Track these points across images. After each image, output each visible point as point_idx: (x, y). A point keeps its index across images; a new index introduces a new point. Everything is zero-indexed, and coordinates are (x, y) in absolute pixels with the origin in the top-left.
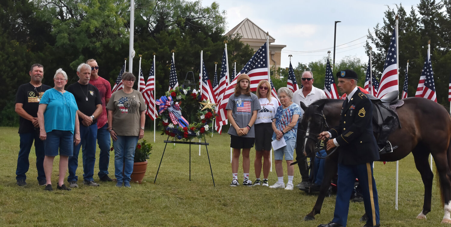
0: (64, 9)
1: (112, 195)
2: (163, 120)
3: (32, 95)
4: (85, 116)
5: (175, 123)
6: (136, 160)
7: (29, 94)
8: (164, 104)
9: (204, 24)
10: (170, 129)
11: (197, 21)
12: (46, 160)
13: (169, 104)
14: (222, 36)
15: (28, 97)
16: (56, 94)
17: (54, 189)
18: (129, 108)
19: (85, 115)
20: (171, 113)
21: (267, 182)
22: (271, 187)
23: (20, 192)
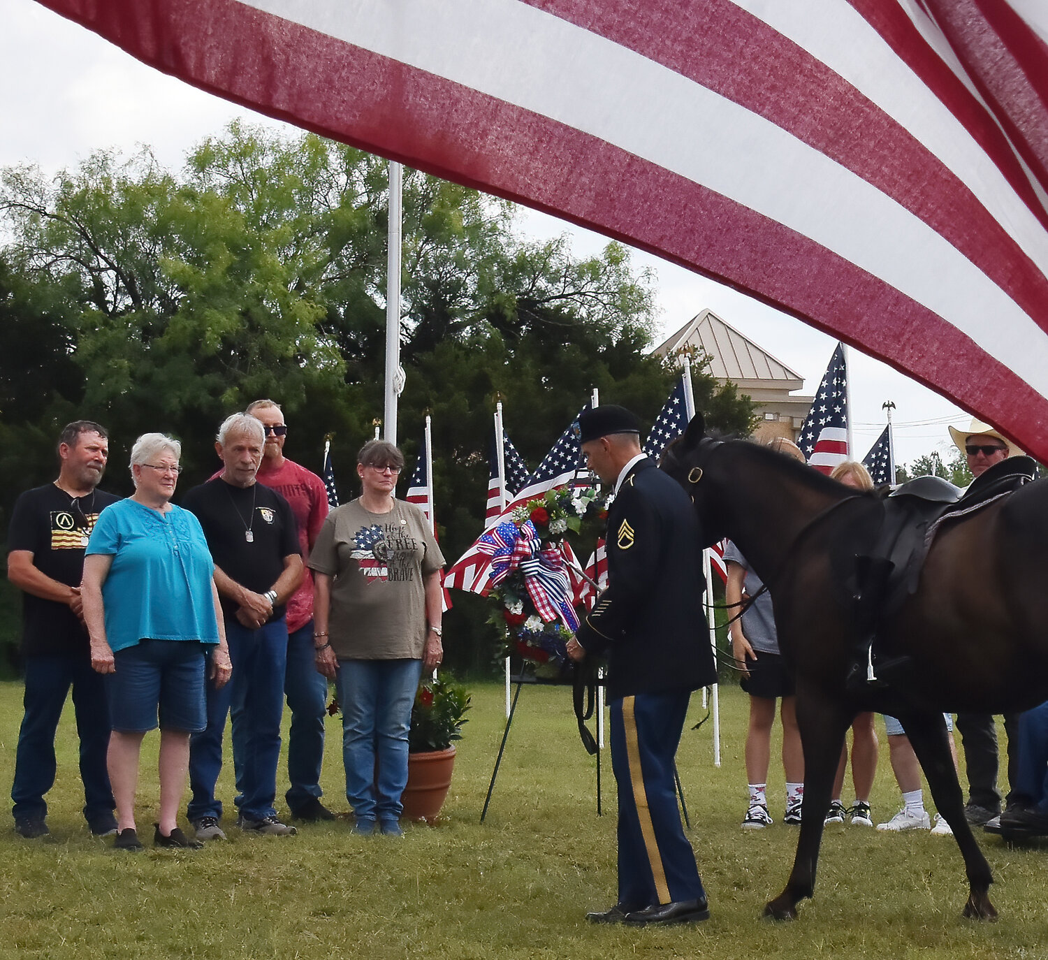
0: (109, 278)
1: (347, 861)
2: (507, 606)
3: (65, 524)
4: (247, 592)
5: (547, 617)
6: (418, 744)
7: (54, 519)
8: (507, 550)
9: (582, 318)
10: (529, 634)
11: (559, 308)
12: (115, 743)
13: (527, 550)
14: (643, 356)
15: (53, 532)
16: (141, 517)
17: (143, 845)
18: (392, 561)
19: (247, 590)
20: (535, 579)
21: (868, 811)
22: (881, 826)
23: (32, 855)
